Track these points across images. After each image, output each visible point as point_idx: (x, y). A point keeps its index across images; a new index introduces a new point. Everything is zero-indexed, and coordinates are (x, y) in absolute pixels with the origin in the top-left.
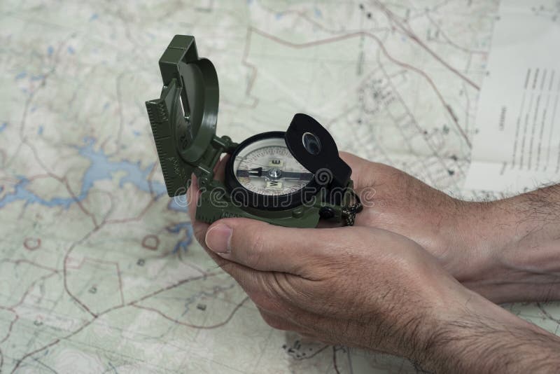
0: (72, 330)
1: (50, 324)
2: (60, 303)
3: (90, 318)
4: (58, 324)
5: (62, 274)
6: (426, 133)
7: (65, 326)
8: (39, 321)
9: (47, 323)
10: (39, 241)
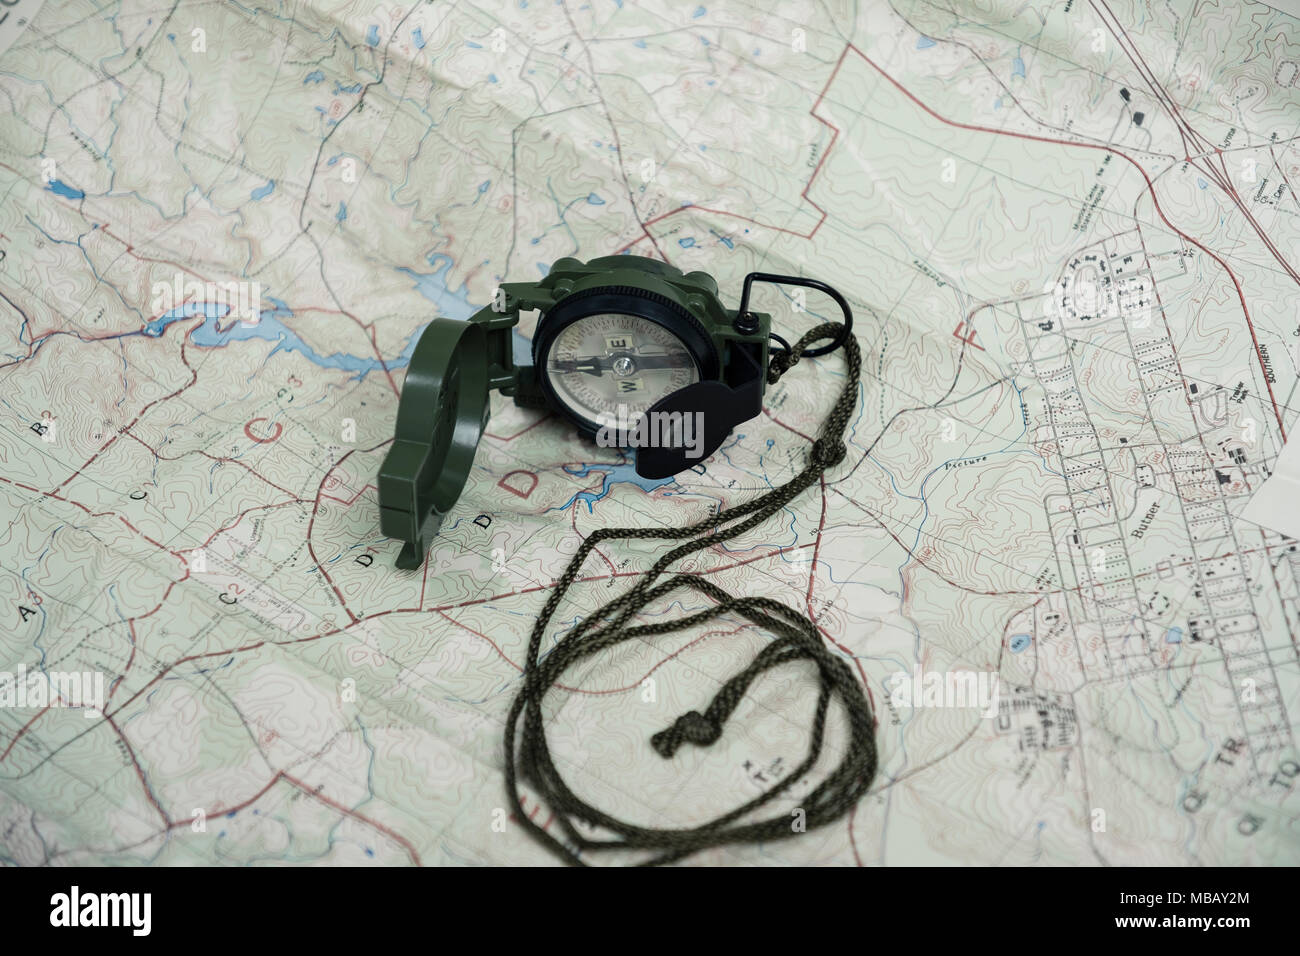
0: (297, 633)
1: (254, 608)
2: (287, 569)
3: (344, 620)
4: (269, 613)
5: (310, 507)
6: (1194, 389)
7: (285, 621)
8: (231, 596)
9: (246, 604)
10: (280, 428)
